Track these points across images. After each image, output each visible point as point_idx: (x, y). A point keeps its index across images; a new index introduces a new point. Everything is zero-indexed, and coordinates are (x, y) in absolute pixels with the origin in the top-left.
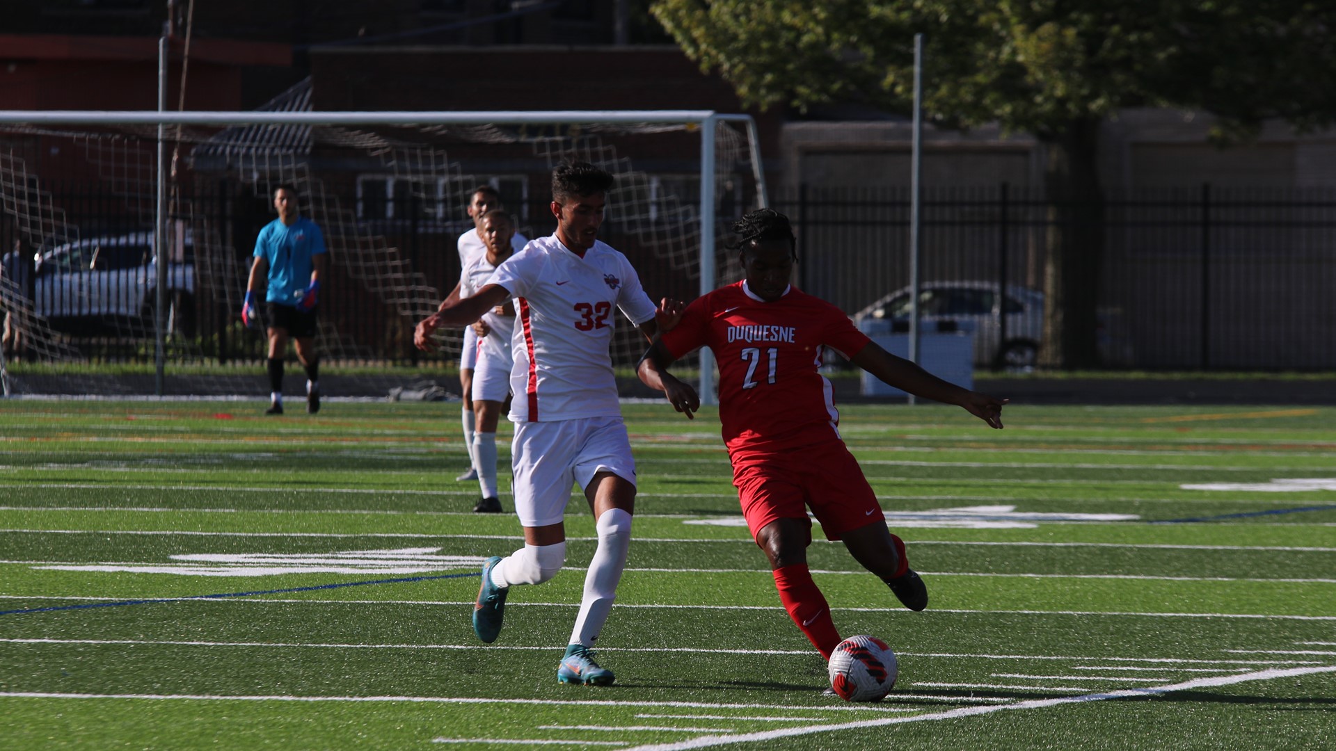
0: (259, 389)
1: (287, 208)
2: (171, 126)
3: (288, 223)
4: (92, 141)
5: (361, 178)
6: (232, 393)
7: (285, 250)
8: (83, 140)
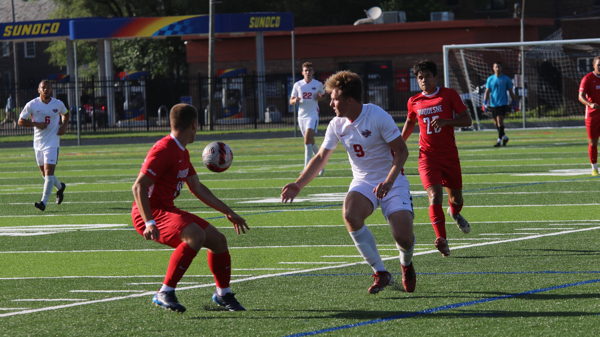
0: (556, 125)
1: (498, 71)
2: (524, 46)
3: (498, 76)
4: (503, 52)
5: (578, 59)
6: (548, 126)
7: (496, 85)
8: (500, 52)
